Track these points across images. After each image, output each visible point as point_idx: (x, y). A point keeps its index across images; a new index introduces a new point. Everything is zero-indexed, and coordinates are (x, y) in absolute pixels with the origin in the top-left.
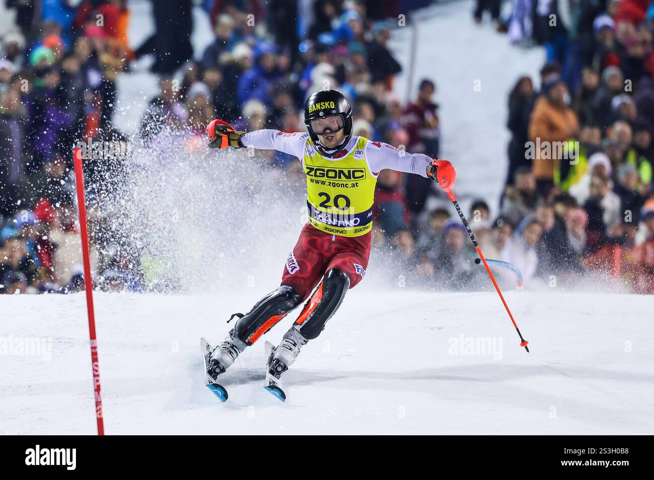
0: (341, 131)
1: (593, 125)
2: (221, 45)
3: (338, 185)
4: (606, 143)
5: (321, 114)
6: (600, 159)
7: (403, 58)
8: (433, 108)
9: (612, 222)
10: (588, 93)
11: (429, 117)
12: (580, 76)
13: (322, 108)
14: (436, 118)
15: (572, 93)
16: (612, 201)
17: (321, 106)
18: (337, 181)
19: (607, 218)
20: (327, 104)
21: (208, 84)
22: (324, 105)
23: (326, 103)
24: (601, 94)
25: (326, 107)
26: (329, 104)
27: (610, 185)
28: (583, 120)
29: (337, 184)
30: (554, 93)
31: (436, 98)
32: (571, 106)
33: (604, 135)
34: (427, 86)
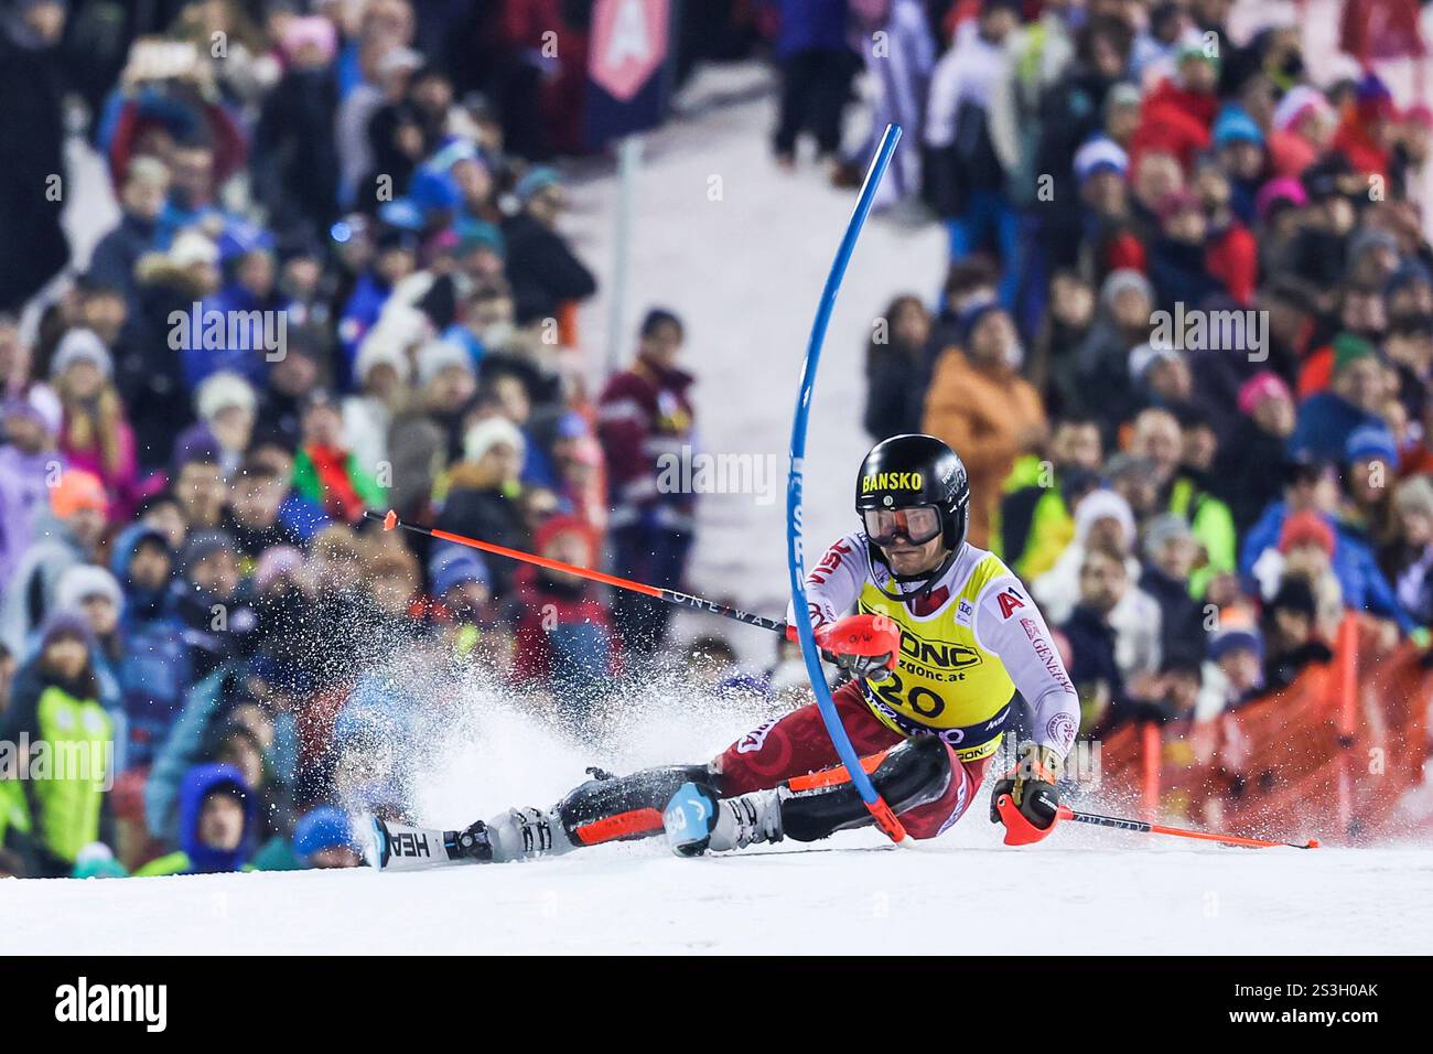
0: (935, 542)
1: (1078, 419)
2: (138, 231)
3: (920, 671)
4: (1116, 462)
5: (888, 500)
6: (1105, 503)
7: (596, 258)
8: (679, 382)
9: (1141, 662)
10: (1065, 337)
11: (667, 404)
12: (1047, 297)
13: (891, 486)
14: (687, 408)
15: (1025, 337)
16: (1140, 610)
17: (890, 482)
18: (917, 662)
19: (1125, 654)
20: (904, 478)
21: (97, 328)
22: (898, 479)
23: (902, 474)
24: (1099, 339)
25: (902, 487)
26: (909, 480)
27: (1133, 568)
28: (1055, 407)
29: (919, 668)
30: (981, 339)
31: (685, 358)
32: (1024, 371)
33: (1110, 444)
34: (660, 324)
